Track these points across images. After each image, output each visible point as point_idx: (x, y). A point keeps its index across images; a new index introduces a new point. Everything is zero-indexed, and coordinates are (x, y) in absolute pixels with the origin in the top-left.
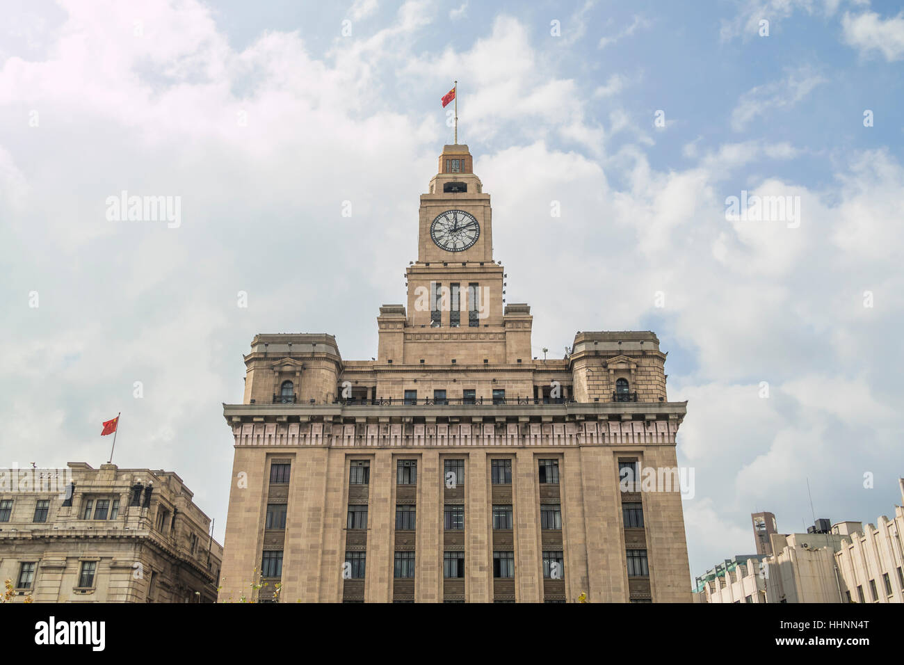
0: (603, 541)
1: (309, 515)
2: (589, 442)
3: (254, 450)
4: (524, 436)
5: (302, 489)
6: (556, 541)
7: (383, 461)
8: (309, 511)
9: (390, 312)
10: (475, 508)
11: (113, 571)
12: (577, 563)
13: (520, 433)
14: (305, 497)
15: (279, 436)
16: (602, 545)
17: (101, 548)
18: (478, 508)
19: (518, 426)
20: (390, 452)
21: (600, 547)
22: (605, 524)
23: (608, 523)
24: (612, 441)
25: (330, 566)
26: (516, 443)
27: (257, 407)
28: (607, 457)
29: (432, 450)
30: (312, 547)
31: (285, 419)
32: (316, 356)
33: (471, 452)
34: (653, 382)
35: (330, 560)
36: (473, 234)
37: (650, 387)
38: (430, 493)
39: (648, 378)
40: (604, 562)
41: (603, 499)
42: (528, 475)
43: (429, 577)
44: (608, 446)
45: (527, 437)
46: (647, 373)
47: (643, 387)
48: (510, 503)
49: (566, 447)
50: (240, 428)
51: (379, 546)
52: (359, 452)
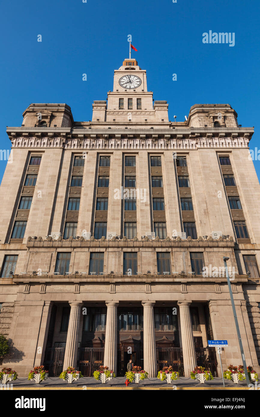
0: (215, 191)
1: (49, 179)
2: (202, 146)
3: (22, 149)
4: (167, 145)
5: (47, 167)
6: (187, 193)
7: (92, 155)
8: (50, 177)
9: (99, 103)
10: (142, 176)
13: (165, 143)
14: (48, 170)
15: (36, 143)
16: (214, 193)
18: (144, 176)
19: (164, 140)
20: (96, 152)
21: (213, 194)
22: (215, 183)
23: (217, 183)
24: (215, 146)
25: (59, 204)
26: (163, 148)
27: (25, 128)
28: (213, 153)
29: (119, 150)
30: (49, 193)
31: (40, 134)
32: (60, 110)
33: (139, 151)
34: (233, 123)
35: (59, 201)
36: (138, 83)
37: (231, 125)
38: (117, 169)
39: (230, 121)
40: (216, 201)
41: (213, 172)
42: (170, 162)
43: (116, 209)
44: (212, 148)
45: (169, 145)
46: (229, 119)
47: (228, 125)
48: (161, 175)
49: (190, 150)
50: (15, 139)
51: (88, 194)
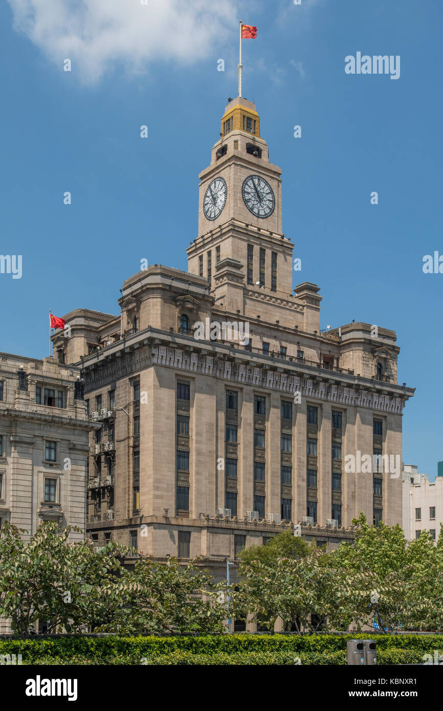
1: (206, 428)
2: (362, 404)
3: (167, 369)
5: (201, 407)
6: (339, 467)
8: (206, 424)
9: (233, 266)
11: (71, 452)
12: (351, 483)
15: (184, 362)
17: (60, 431)
20: (252, 388)
24: (374, 406)
26: (323, 397)
27: (173, 335)
29: (277, 392)
32: (205, 298)
37: (393, 372)
38: (275, 423)
39: (392, 365)
40: (364, 484)
41: (366, 444)
44: (371, 409)
46: (392, 361)
49: (348, 405)
50: (157, 349)
51: (247, 457)
52: (233, 384)
